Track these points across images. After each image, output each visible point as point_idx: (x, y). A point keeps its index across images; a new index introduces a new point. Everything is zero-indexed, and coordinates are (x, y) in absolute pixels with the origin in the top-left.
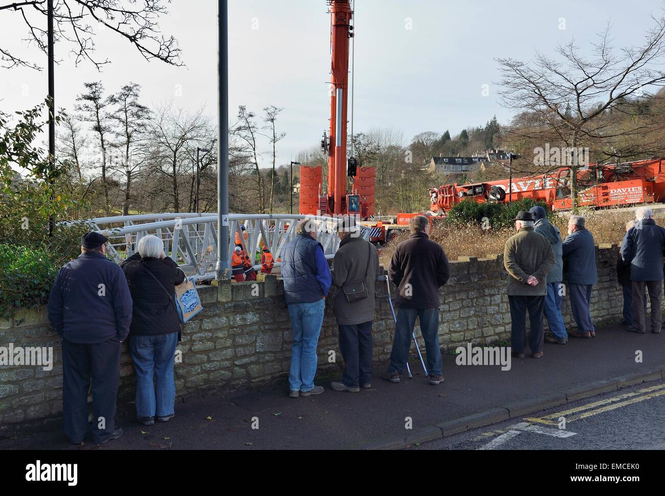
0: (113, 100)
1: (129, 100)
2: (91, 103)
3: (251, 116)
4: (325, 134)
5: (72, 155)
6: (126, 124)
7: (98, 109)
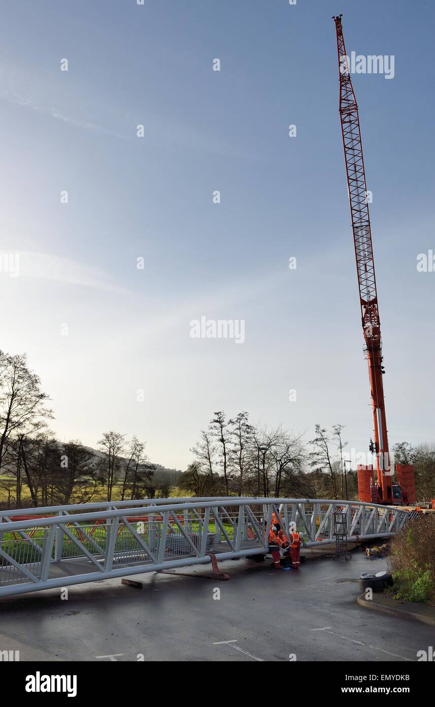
0: (231, 422)
1: (242, 422)
2: (218, 425)
3: (324, 431)
4: (371, 440)
5: (206, 457)
6: (240, 436)
7: (222, 428)
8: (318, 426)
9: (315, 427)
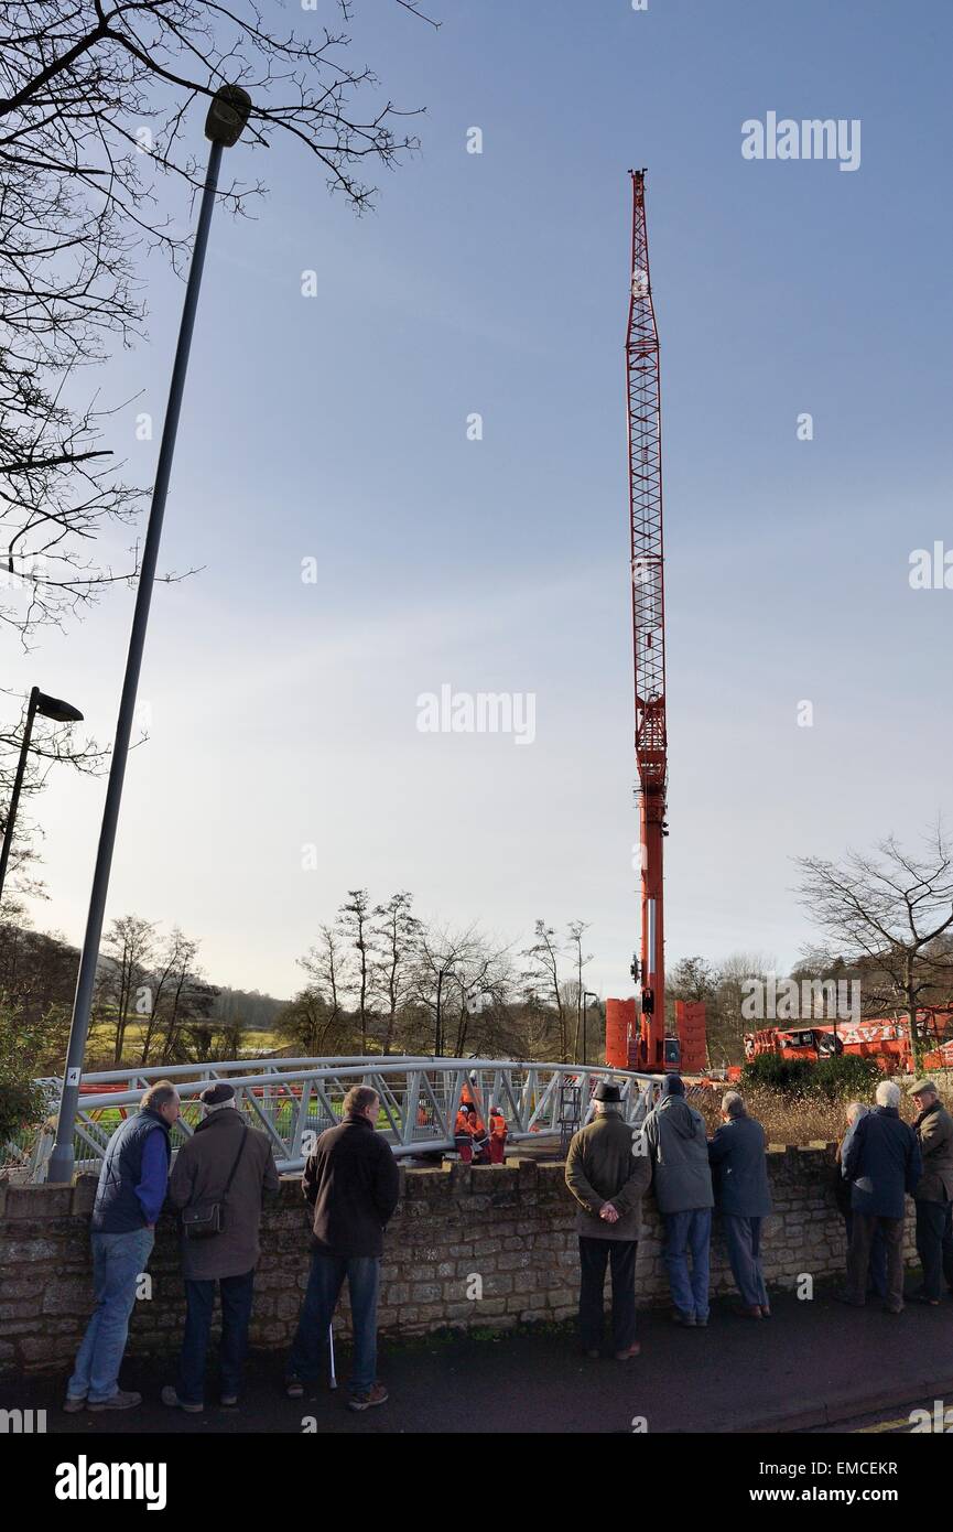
0: (380, 911)
1: (399, 911)
2: (353, 914)
3: (551, 932)
4: (635, 956)
5: (327, 977)
6: (394, 939)
7: (361, 921)
8: (540, 923)
9: (536, 925)
